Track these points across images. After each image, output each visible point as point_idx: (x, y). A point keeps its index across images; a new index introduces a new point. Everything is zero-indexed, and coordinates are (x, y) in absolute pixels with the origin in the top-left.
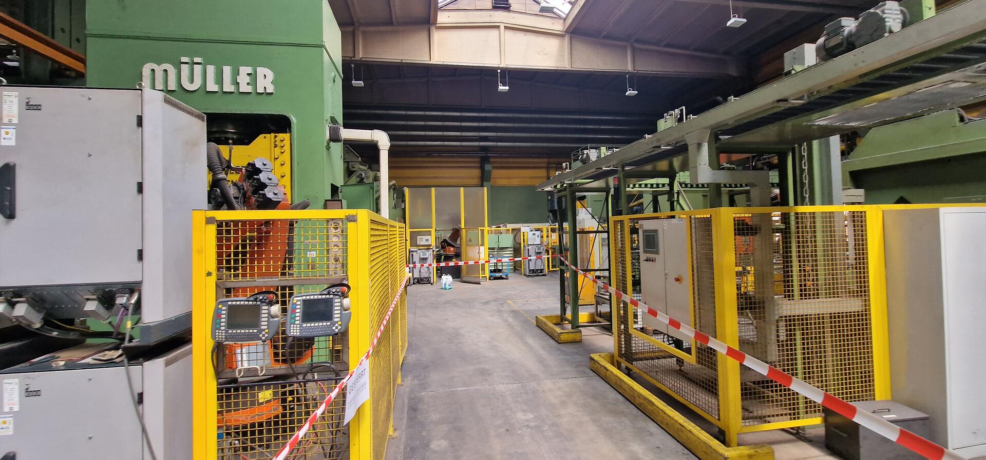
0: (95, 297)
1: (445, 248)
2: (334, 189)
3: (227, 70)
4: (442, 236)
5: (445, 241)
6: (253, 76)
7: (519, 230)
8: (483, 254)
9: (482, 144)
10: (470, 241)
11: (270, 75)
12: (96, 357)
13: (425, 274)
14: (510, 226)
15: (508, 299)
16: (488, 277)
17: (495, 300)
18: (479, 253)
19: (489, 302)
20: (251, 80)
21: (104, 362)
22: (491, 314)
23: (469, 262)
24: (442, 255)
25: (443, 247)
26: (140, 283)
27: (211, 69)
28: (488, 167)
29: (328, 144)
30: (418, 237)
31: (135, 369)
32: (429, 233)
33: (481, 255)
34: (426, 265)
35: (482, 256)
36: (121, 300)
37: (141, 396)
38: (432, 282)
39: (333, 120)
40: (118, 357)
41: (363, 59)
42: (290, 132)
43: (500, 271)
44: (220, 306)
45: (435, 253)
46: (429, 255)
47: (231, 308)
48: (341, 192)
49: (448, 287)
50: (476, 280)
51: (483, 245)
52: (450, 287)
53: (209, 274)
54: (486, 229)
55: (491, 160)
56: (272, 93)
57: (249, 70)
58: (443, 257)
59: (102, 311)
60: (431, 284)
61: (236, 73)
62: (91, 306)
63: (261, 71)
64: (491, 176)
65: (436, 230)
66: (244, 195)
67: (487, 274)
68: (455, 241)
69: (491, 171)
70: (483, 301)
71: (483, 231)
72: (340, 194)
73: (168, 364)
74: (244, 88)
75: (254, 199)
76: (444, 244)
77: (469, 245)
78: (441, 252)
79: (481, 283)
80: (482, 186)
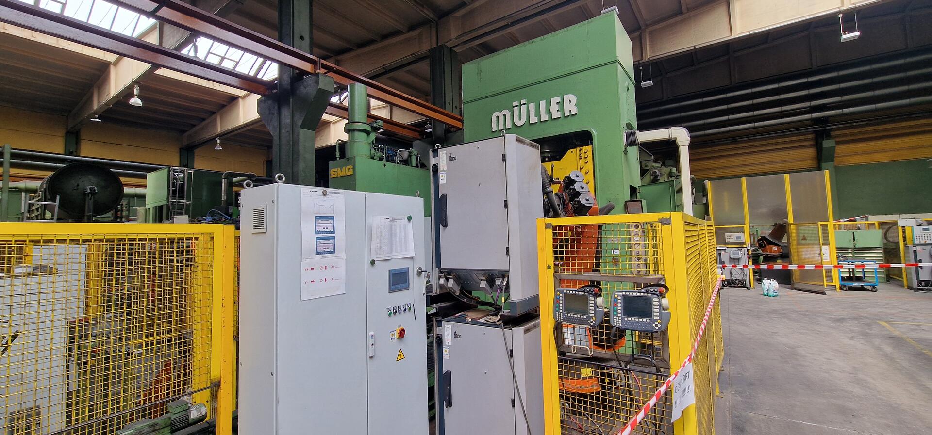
0: (485, 278)
1: (765, 246)
2: (633, 190)
3: (543, 103)
4: (759, 233)
5: (764, 238)
6: (561, 104)
7: (895, 224)
8: (828, 256)
9: (814, 115)
10: (804, 238)
11: (573, 98)
12: (486, 318)
13: (737, 276)
14: (875, 219)
15: (879, 320)
16: (838, 286)
17: (855, 319)
18: (820, 254)
19: (843, 319)
20: (560, 107)
21: (490, 323)
22: (850, 335)
23: (806, 265)
24: (761, 255)
25: (760, 246)
26: (508, 271)
27: (532, 106)
28: (827, 144)
29: (626, 149)
30: (726, 234)
31: (508, 331)
32: (742, 230)
33: (824, 257)
34: (740, 266)
35: (826, 258)
36: (498, 282)
37: (512, 351)
38: (748, 285)
39: (629, 126)
40: (498, 321)
41: (651, 59)
42: (592, 144)
43: (859, 279)
44: (558, 293)
45: (750, 252)
46: (742, 254)
47: (566, 295)
48: (639, 192)
49: (771, 293)
50: (818, 289)
51: (826, 243)
52: (775, 294)
53: (549, 267)
54: (831, 223)
55: (832, 133)
56: (576, 114)
57: (558, 99)
58: (761, 257)
59: (488, 288)
60: (747, 288)
61: (549, 104)
62: (483, 284)
63: (567, 97)
64: (834, 153)
65: (750, 226)
66: (563, 202)
67: (837, 282)
68: (780, 238)
69: (835, 147)
70: (833, 317)
71: (825, 228)
72: (638, 195)
73: (526, 331)
74: (555, 115)
75: (571, 205)
76: (763, 242)
77: (803, 245)
78: (758, 252)
79: (826, 293)
80: (819, 168)
